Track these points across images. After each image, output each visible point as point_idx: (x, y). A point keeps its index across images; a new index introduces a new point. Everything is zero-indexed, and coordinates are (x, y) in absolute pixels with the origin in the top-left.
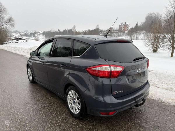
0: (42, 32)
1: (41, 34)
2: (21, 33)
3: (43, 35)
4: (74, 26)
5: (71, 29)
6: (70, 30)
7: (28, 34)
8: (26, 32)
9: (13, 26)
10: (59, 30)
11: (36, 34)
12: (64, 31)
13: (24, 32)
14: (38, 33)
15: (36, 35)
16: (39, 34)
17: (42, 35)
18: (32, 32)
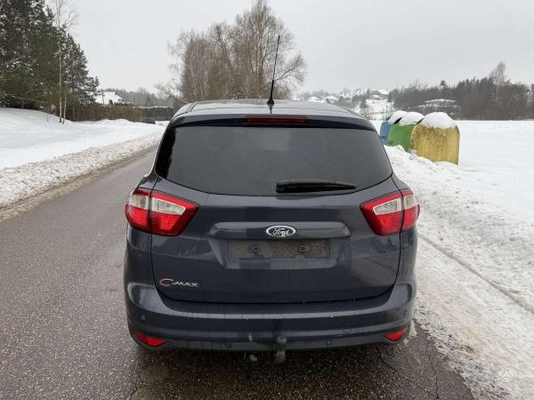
0: (387, 93)
1: (384, 97)
2: (331, 97)
3: (389, 101)
4: (501, 67)
5: (488, 78)
6: (484, 81)
7: (348, 99)
8: (343, 95)
9: (300, 78)
10: (443, 83)
11: (368, 98)
12: (461, 85)
13: (338, 92)
14: (376, 96)
15: (369, 102)
16: (378, 99)
17: (386, 100)
18: (358, 93)
